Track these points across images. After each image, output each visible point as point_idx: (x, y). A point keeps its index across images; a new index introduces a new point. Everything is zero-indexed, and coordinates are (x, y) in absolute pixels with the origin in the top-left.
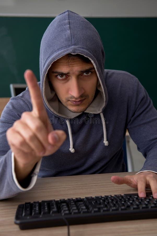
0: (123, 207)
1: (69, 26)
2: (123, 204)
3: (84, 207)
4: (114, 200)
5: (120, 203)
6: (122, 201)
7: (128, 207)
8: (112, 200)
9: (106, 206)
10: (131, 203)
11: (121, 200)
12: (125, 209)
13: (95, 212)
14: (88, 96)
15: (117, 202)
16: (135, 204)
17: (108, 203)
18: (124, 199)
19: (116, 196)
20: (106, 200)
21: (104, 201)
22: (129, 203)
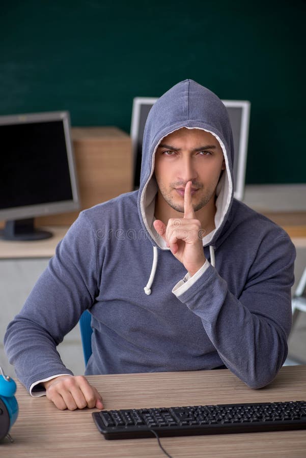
0: (213, 421)
1: (187, 97)
2: (214, 417)
3: (172, 420)
4: (205, 412)
5: (211, 416)
6: (214, 414)
7: (220, 420)
8: (203, 412)
9: (195, 419)
10: (223, 416)
11: (212, 411)
12: (216, 423)
13: (183, 425)
14: (203, 186)
15: (207, 415)
16: (227, 418)
17: (198, 415)
18: (217, 411)
19: (207, 406)
20: (195, 412)
21: (193, 412)
22: (220, 417)
